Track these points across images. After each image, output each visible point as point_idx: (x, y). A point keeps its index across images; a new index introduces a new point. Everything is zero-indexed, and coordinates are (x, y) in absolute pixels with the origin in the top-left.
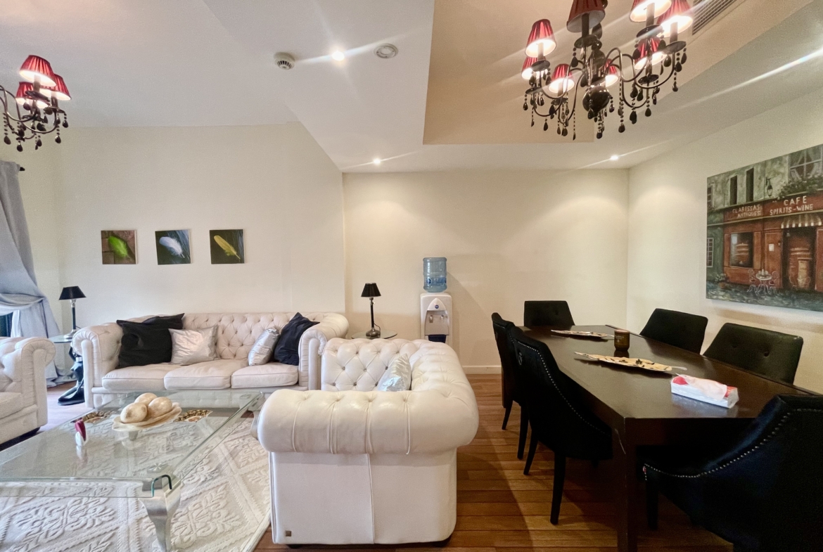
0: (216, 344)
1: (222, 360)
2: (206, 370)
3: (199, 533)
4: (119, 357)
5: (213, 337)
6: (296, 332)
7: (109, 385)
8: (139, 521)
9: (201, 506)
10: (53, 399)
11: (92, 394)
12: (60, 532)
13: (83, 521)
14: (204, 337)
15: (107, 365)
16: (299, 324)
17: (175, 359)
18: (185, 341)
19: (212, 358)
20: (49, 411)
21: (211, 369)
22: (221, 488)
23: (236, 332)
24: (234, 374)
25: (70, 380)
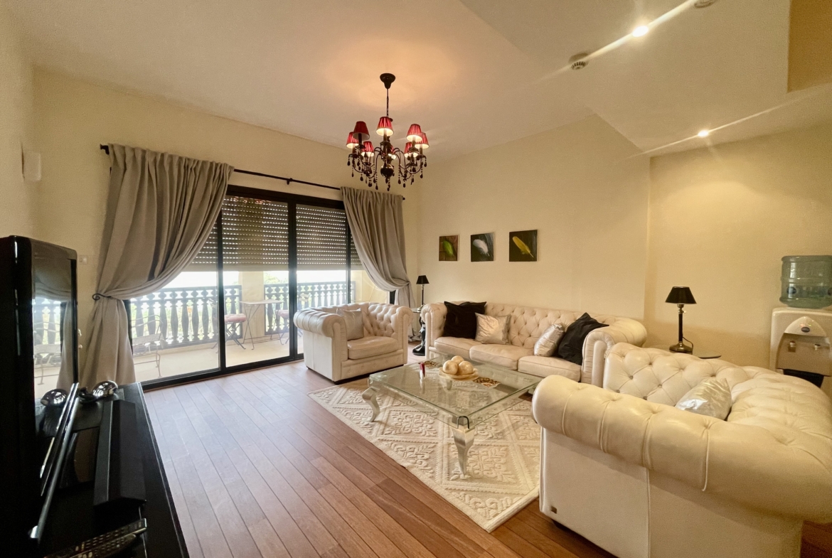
0: (508, 331)
1: (512, 346)
2: (500, 351)
3: (485, 473)
4: (444, 328)
5: (507, 324)
6: (581, 331)
7: (439, 347)
8: (449, 444)
9: (487, 455)
10: (410, 349)
11: (429, 351)
12: (409, 431)
13: (420, 430)
14: (499, 323)
15: (438, 332)
16: (586, 324)
17: (478, 337)
18: (486, 324)
19: (505, 343)
20: (409, 356)
21: (503, 351)
22: (503, 448)
23: (526, 323)
24: (521, 359)
25: (419, 339)
